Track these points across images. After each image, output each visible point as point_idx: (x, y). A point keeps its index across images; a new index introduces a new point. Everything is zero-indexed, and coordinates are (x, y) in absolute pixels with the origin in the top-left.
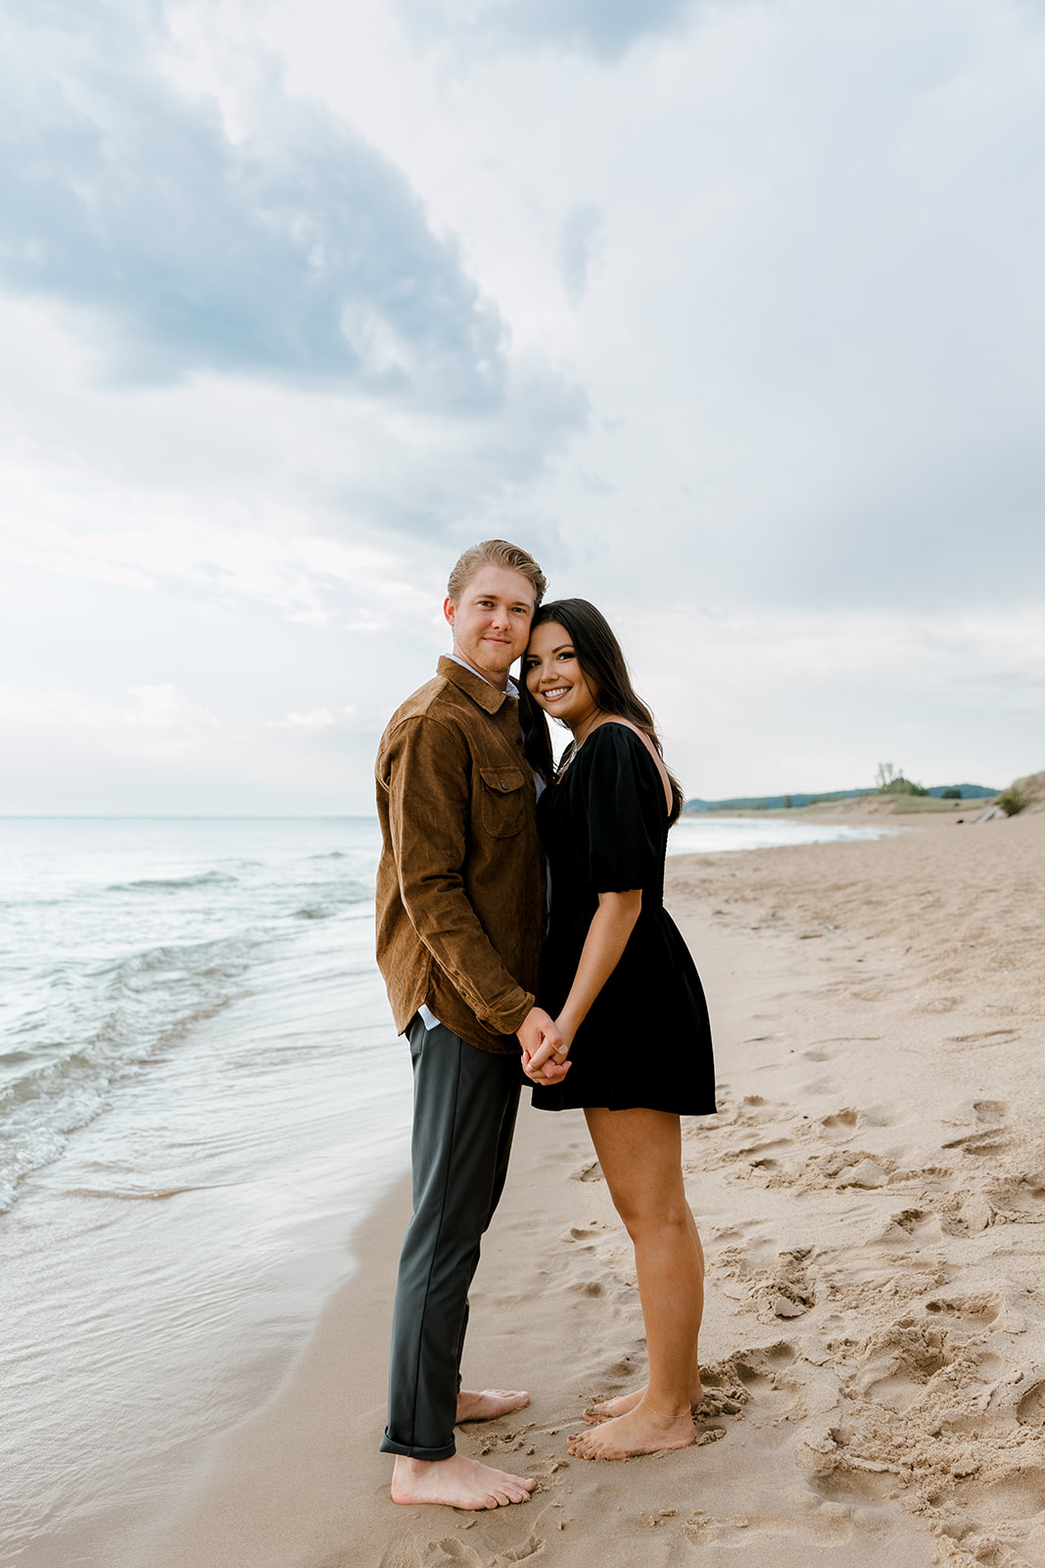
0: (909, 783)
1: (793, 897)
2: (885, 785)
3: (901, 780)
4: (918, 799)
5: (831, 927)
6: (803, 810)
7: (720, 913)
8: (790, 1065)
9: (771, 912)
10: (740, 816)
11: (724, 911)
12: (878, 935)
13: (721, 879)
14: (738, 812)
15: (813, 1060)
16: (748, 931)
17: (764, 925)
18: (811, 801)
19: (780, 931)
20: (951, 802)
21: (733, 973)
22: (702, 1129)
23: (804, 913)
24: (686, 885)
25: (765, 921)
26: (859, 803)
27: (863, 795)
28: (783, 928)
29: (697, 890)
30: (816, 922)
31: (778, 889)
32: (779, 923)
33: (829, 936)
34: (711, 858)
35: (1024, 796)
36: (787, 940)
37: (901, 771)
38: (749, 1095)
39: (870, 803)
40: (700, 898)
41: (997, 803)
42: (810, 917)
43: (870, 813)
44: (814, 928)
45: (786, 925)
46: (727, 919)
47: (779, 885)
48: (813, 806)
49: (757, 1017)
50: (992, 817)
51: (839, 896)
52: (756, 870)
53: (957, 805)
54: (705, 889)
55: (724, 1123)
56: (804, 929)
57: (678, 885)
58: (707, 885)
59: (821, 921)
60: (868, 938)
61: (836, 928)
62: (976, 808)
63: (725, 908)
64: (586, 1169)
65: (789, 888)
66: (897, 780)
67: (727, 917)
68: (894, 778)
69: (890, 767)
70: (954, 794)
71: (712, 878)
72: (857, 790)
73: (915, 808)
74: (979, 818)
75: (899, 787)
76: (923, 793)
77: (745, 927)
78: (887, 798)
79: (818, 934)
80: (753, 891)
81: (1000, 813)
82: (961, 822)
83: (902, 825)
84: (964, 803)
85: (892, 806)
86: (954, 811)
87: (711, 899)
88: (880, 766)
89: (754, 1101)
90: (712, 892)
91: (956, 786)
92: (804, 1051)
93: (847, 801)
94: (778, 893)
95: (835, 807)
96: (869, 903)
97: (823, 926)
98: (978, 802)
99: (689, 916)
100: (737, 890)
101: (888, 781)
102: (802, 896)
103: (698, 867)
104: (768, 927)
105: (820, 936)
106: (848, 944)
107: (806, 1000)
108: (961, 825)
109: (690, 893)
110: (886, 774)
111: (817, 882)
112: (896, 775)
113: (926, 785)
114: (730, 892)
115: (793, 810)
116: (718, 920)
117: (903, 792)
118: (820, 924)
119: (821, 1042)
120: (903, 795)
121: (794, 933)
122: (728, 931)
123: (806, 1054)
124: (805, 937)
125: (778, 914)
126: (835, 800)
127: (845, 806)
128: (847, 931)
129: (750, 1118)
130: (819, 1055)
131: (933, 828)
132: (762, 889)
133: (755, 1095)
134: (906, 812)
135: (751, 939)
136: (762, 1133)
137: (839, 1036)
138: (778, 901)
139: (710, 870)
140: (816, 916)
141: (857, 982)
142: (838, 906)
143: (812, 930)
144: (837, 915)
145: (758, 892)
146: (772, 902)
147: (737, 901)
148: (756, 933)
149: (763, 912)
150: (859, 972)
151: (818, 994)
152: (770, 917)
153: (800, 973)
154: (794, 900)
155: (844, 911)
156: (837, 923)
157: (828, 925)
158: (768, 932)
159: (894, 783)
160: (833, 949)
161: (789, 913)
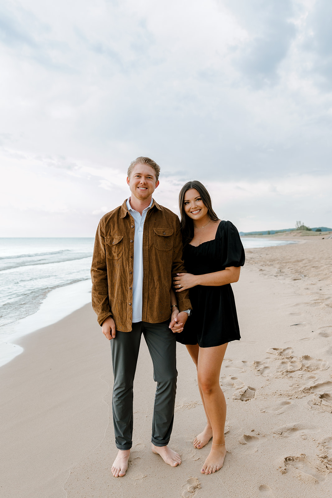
0: (306, 227)
1: (285, 264)
2: (298, 227)
3: (303, 226)
4: (308, 232)
5: (303, 276)
6: (274, 235)
7: (261, 270)
8: (314, 338)
9: (279, 270)
10: (255, 237)
11: (263, 269)
12: (323, 280)
13: (257, 257)
14: (254, 236)
15: (323, 336)
16: (273, 277)
17: (279, 275)
18: (276, 232)
19: (285, 277)
20: (319, 233)
21: (274, 294)
22: (287, 372)
23: (292, 271)
25: (278, 273)
26: (290, 233)
27: (292, 230)
28: (286, 276)
29: (251, 262)
30: (297, 274)
31: (278, 261)
32: (284, 274)
33: (304, 279)
34: (251, 250)
36: (288, 281)
37: (303, 223)
39: (294, 233)
40: (252, 264)
42: (294, 272)
43: (294, 236)
44: (296, 276)
45: (286, 274)
46: (264, 272)
47: (278, 260)
48: (276, 234)
49: (291, 314)
51: (301, 264)
52: (267, 254)
53: (320, 233)
54: (254, 261)
55: (297, 369)
56: (294, 276)
58: (253, 259)
59: (298, 273)
60: (320, 281)
61: (305, 276)
62: (326, 234)
64: (242, 393)
65: (282, 261)
66: (302, 226)
67: (265, 271)
68: (301, 225)
69: (300, 222)
70: (319, 230)
71: (254, 257)
72: (290, 229)
73: (308, 235)
74: (329, 237)
75: (302, 228)
76: (310, 230)
77: (272, 275)
78: (299, 231)
79: (300, 278)
80: (269, 262)
82: (323, 238)
83: (305, 240)
84: (322, 233)
85: (301, 234)
86: (319, 235)
87: (256, 265)
88: (297, 222)
89: (306, 358)
90: (256, 263)
91: (319, 228)
92: (319, 331)
93: (287, 232)
94: (278, 263)
95: (283, 234)
96: (314, 267)
97: (300, 275)
98: (327, 232)
99: (251, 271)
100: (264, 261)
101: (299, 226)
102: (288, 264)
104: (280, 275)
105: (300, 279)
106: (313, 283)
107: (308, 307)
108: (323, 239)
109: (249, 262)
110: (299, 224)
111: (290, 259)
112: (302, 224)
113: (311, 227)
114: (262, 262)
115: (270, 235)
116: (262, 273)
117: (304, 229)
118: (298, 275)
119: (323, 327)
120: (304, 230)
121: (290, 278)
122: (266, 277)
123: (320, 334)
124: (295, 280)
125: (281, 271)
126: (283, 232)
127: (286, 234)
128: (310, 277)
129: (308, 367)
130: (325, 334)
131: (315, 240)
132: (272, 261)
133: (306, 355)
134: (305, 236)
135: (276, 280)
136: (317, 377)
137: (330, 325)
138: (280, 266)
139: (252, 254)
140: (296, 271)
141: (325, 299)
142: (302, 268)
143: (297, 277)
144: (303, 271)
145: (272, 262)
146: (278, 266)
147: (266, 266)
148: (277, 278)
149: (276, 270)
150: (323, 295)
151: (312, 304)
152: (279, 272)
153: (300, 295)
154: (285, 266)
155: (305, 270)
156: (305, 274)
157: (302, 275)
158: (281, 277)
159: (301, 227)
160: (307, 285)
161: (286, 270)
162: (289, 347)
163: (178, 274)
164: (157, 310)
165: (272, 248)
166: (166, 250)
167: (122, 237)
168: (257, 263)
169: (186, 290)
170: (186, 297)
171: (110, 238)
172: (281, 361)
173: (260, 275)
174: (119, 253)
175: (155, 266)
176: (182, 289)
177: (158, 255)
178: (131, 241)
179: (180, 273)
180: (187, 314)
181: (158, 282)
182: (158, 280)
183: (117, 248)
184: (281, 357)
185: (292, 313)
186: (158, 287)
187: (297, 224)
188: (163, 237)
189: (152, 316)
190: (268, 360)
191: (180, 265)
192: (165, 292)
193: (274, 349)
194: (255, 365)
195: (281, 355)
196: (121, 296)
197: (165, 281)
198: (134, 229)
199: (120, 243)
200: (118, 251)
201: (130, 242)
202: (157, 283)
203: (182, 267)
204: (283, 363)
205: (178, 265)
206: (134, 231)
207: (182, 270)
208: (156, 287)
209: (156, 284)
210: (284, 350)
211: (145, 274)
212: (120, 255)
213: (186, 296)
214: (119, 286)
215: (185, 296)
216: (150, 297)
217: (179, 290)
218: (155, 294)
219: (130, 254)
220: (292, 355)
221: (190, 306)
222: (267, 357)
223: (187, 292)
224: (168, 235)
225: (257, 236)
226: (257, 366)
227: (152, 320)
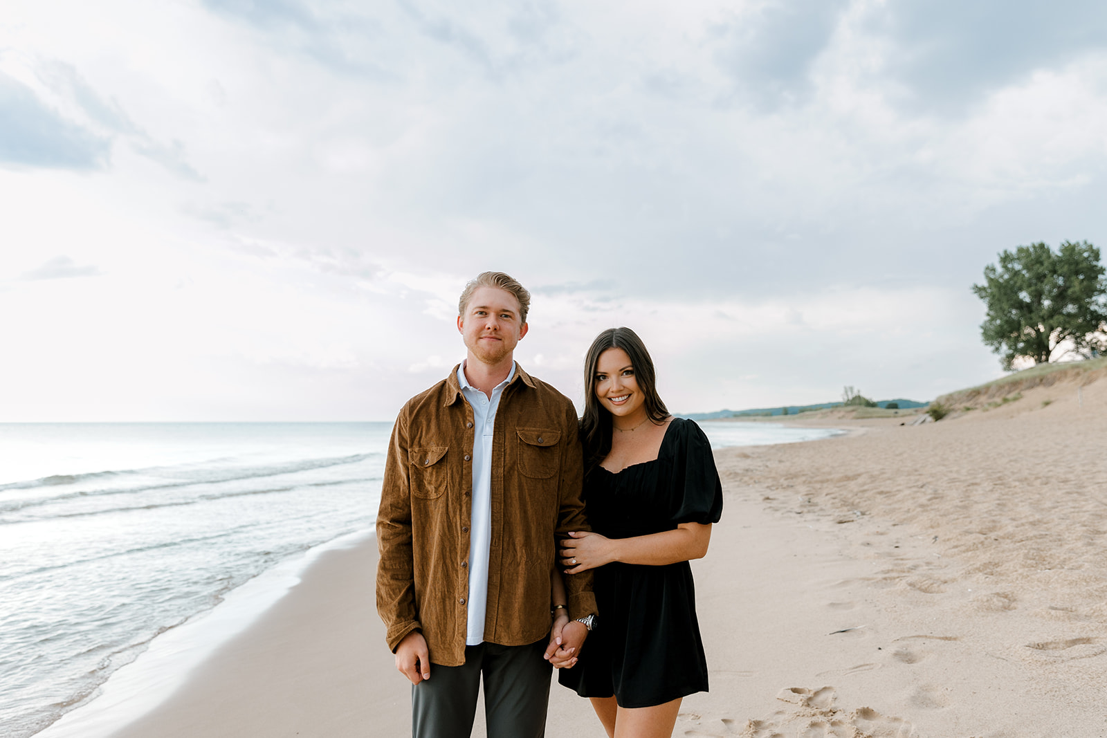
0: (864, 399)
1: (818, 486)
2: (848, 400)
3: (859, 397)
4: (870, 409)
5: (859, 514)
6: (796, 416)
7: (768, 498)
8: (883, 665)
9: (806, 498)
10: (755, 420)
11: (771, 497)
12: (902, 523)
13: (758, 469)
14: (752, 418)
15: (903, 661)
16: (793, 515)
17: (805, 510)
18: (802, 410)
19: (819, 515)
20: (892, 411)
21: (795, 556)
23: (834, 501)
24: (736, 474)
25: (804, 506)
26: (832, 412)
27: (835, 406)
28: (821, 513)
29: (746, 479)
30: (845, 508)
31: (804, 478)
32: (816, 509)
33: (861, 521)
34: (748, 452)
35: (945, 407)
36: (826, 525)
37: (859, 391)
38: (860, 707)
39: (839, 412)
40: (749, 485)
41: (927, 412)
42: (840, 504)
43: (839, 418)
44: (844, 513)
45: (821, 510)
46: (774, 504)
47: (803, 475)
48: (802, 414)
49: (832, 605)
50: (924, 422)
51: (853, 485)
52: (780, 461)
53: (896, 413)
54: (751, 478)
56: (838, 514)
57: (731, 474)
58: (750, 473)
59: (849, 507)
60: (894, 525)
61: (863, 514)
62: (910, 415)
63: (771, 494)
65: (812, 478)
66: (856, 397)
67: (775, 502)
68: (854, 395)
69: (851, 389)
70: (893, 405)
71: (751, 467)
72: (830, 404)
73: (869, 415)
74: (916, 422)
75: (857, 401)
76: (873, 405)
77: (791, 512)
78: (850, 408)
79: (851, 519)
80: (786, 479)
81: (930, 419)
82: (903, 424)
83: (863, 426)
84: (901, 411)
85: (854, 414)
86: (895, 417)
87: (756, 485)
88: (845, 388)
89: (866, 713)
90: (757, 481)
91: (894, 400)
92: (893, 649)
93: (824, 411)
94: (804, 482)
95: (816, 414)
96: (881, 493)
97: (851, 512)
98: (911, 411)
99: (746, 500)
100: (774, 479)
101: (851, 397)
102: (825, 485)
103: (739, 459)
104: (809, 512)
105: (853, 521)
106: (880, 530)
107: (869, 588)
108: (903, 427)
109: (740, 480)
110: (849, 393)
111: (830, 473)
112: (855, 393)
113: (875, 399)
114: (770, 480)
115: (789, 416)
116: (769, 505)
117: (860, 404)
118: (849, 511)
119: (903, 639)
120: (861, 406)
121: (831, 518)
122: (778, 514)
123: (896, 654)
124: (841, 522)
125: (812, 501)
126: (816, 410)
127: (822, 414)
128: (872, 517)
129: (869, 737)
130: (907, 655)
131: (882, 428)
132: (792, 478)
133: (866, 707)
134: (863, 418)
135: (799, 522)
137: (917, 633)
138: (808, 489)
139: (749, 461)
140: (843, 503)
141: (906, 570)
142: (856, 495)
143: (845, 516)
144: (859, 502)
145: (790, 480)
146: (803, 489)
147: (777, 489)
148: (801, 517)
149: (800, 498)
150: (902, 559)
151: (877, 582)
152: (807, 503)
153: (851, 558)
154: (820, 489)
155: (863, 499)
156: (862, 510)
157: (855, 511)
158: (810, 517)
159: (854, 399)
160: (868, 535)
161: (821, 500)
162: (827, 686)
163: (571, 534)
164: (520, 616)
165: (791, 446)
166: (544, 477)
167: (447, 448)
168: (759, 482)
169: (587, 571)
170: (585, 587)
171: (419, 450)
172: (808, 721)
173: (764, 509)
174: (440, 486)
175: (518, 512)
176: (580, 569)
177: (526, 487)
178: (466, 458)
179: (575, 531)
180: (584, 626)
181: (524, 551)
182: (523, 546)
183: (434, 473)
184: (809, 710)
185: (834, 602)
186: (524, 560)
187: (846, 392)
188: (537, 449)
189: (508, 627)
190: (781, 718)
191: (577, 512)
192: (538, 573)
193: (795, 690)
194: (752, 731)
195: (808, 705)
196: (443, 582)
197: (540, 549)
198: (474, 431)
199: (441, 462)
200: (436, 481)
201: (463, 459)
202: (522, 553)
203: (580, 516)
204: (813, 725)
205: (571, 512)
206: (473, 435)
207: (582, 524)
208: (518, 560)
209: (519, 554)
210: (817, 693)
211: (495, 532)
212: (442, 489)
213: (587, 585)
214: (437, 561)
215: (583, 586)
216: (505, 584)
217: (573, 571)
218: (518, 577)
219: (464, 486)
220: (833, 705)
221: (595, 609)
222: (777, 710)
223: (590, 575)
224: (548, 445)
225: (760, 418)
226: (755, 732)
227: (509, 639)
